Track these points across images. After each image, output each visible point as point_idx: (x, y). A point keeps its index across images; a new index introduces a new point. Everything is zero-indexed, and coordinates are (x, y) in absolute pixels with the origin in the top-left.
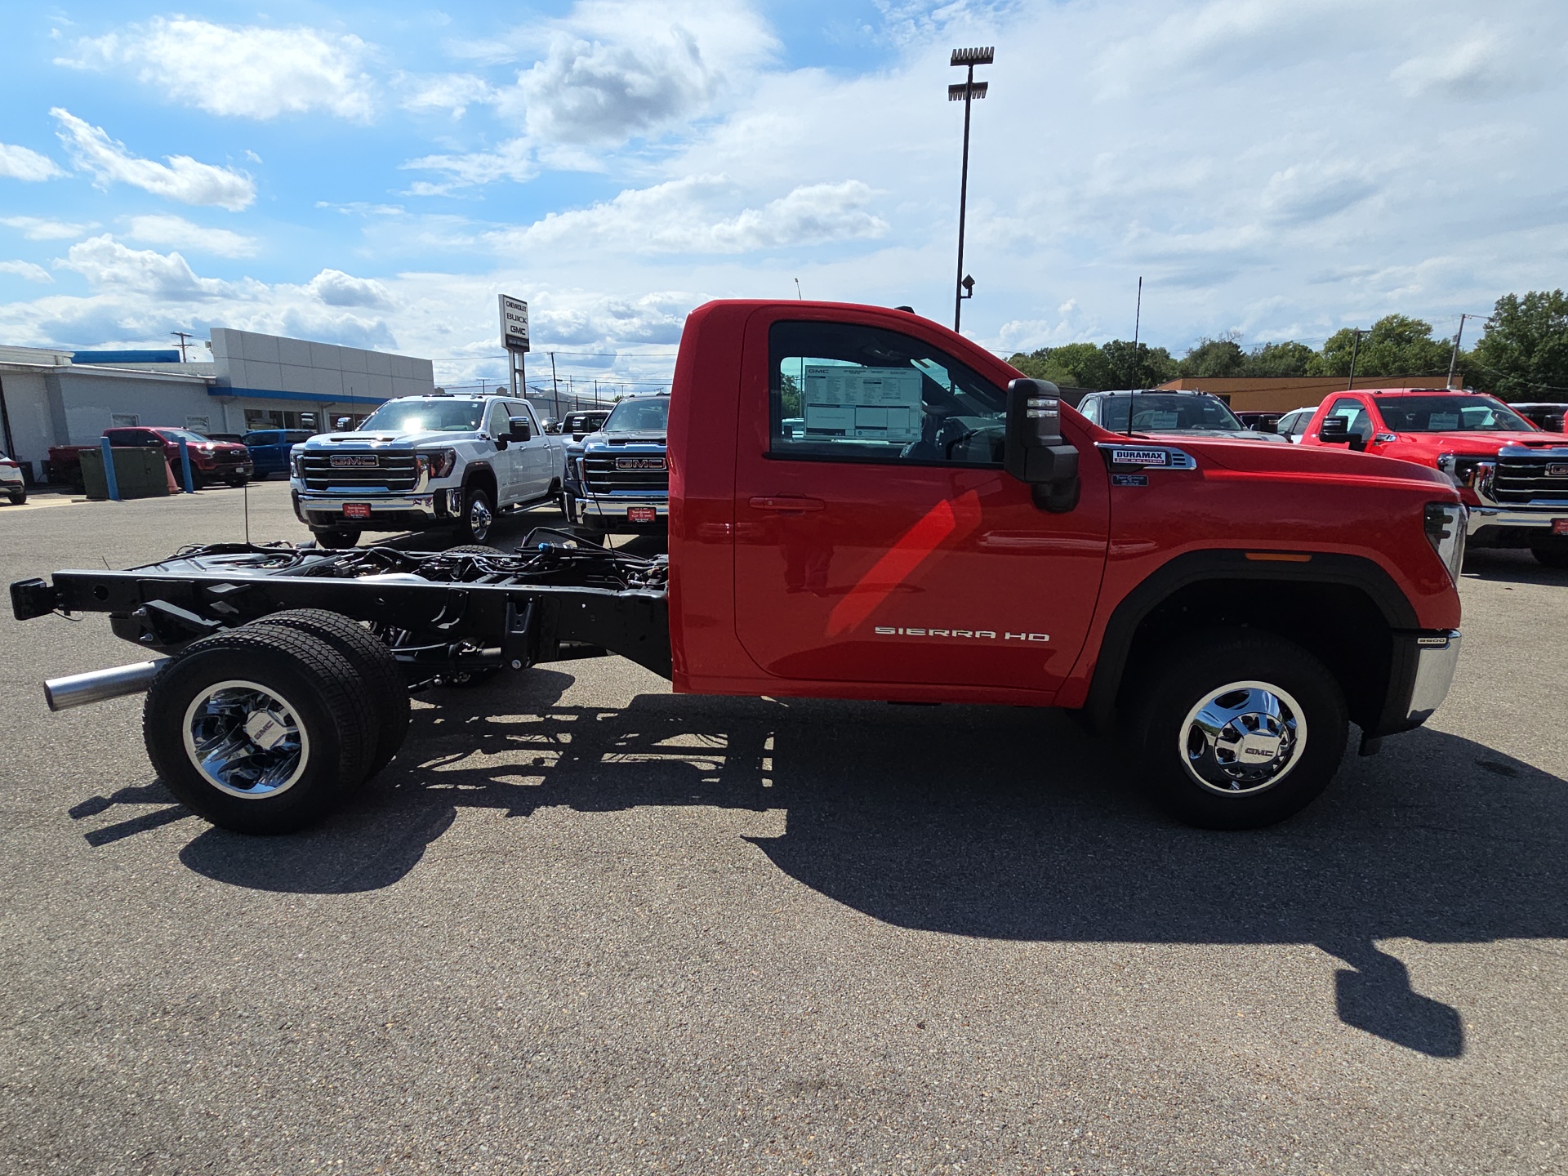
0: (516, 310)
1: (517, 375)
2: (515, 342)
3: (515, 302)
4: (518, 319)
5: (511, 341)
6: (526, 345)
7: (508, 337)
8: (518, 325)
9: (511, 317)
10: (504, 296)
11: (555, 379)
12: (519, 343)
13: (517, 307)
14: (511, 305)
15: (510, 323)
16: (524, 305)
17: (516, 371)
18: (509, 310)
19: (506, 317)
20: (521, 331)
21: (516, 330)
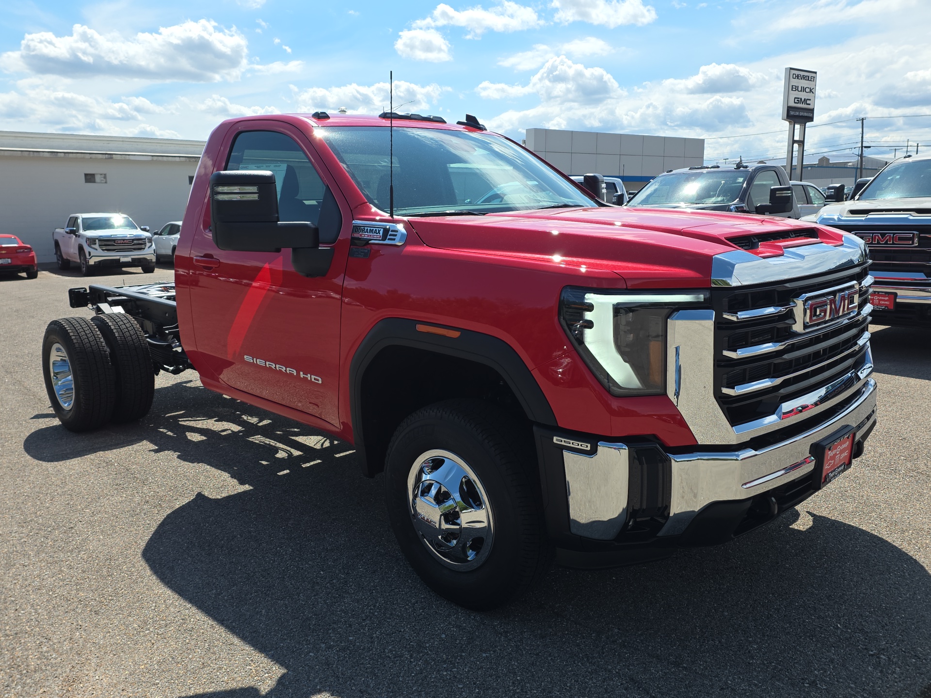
0: (803, 81)
1: (796, 146)
2: (797, 113)
3: (802, 73)
4: (804, 89)
5: (792, 113)
6: (810, 115)
7: (789, 109)
8: (803, 95)
9: (796, 88)
10: (791, 69)
11: (862, 147)
12: (802, 114)
13: (804, 78)
14: (798, 77)
15: (794, 94)
16: (813, 75)
17: (794, 142)
18: (795, 82)
19: (791, 88)
20: (805, 101)
21: (799, 100)
